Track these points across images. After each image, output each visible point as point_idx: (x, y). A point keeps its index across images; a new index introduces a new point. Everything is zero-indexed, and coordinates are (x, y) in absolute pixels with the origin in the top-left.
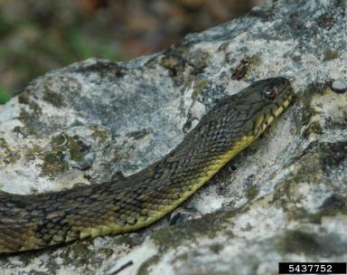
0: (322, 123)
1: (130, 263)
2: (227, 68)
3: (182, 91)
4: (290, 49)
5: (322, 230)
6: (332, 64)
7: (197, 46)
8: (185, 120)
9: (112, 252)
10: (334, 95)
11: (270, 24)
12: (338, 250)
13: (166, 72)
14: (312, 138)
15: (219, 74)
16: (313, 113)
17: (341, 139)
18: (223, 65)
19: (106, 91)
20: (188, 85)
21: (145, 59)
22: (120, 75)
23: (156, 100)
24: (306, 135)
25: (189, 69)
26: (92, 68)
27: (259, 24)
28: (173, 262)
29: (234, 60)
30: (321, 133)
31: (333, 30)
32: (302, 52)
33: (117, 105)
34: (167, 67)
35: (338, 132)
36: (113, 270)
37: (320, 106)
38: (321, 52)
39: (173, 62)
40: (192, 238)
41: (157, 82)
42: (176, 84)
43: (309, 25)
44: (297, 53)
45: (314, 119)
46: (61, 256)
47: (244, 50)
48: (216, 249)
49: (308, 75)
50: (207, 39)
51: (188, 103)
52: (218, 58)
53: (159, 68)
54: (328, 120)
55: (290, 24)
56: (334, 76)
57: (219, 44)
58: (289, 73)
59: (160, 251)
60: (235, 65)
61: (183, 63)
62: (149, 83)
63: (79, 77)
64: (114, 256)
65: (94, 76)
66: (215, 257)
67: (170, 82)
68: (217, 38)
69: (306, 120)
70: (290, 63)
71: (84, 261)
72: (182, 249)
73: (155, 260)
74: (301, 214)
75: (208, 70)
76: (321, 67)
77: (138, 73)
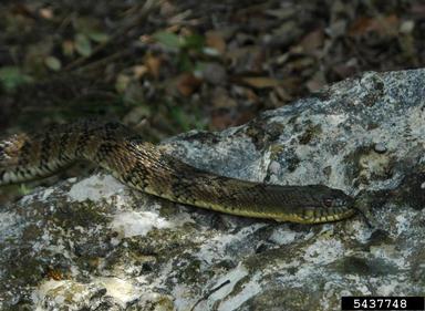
0: (368, 176)
1: (228, 282)
2: (295, 136)
3: (263, 153)
4: (343, 121)
5: (371, 256)
6: (374, 132)
7: (272, 120)
8: (265, 175)
9: (214, 273)
10: (376, 155)
11: (327, 103)
12: (383, 271)
13: (250, 140)
14: (361, 188)
15: (290, 141)
16: (361, 168)
17: (382, 188)
18: (292, 133)
19: (206, 154)
20: (267, 148)
21: (234, 130)
22: (216, 142)
23: (243, 160)
24: (356, 185)
25: (267, 136)
26: (195, 137)
27: (319, 103)
28: (260, 281)
29: (301, 130)
30: (368, 184)
31: (375, 107)
32: (352, 123)
33: (214, 164)
34: (250, 136)
35: (380, 183)
36: (215, 287)
37: (366, 163)
38: (366, 123)
39: (255, 132)
40: (274, 263)
41: (244, 147)
42: (258, 148)
43: (356, 103)
44: (348, 124)
45: (362, 173)
46: (176, 276)
47: (309, 122)
48: (293, 271)
49: (357, 140)
50: (279, 114)
51: (267, 162)
52: (288, 129)
53: (244, 136)
54: (373, 174)
55: (342, 103)
56: (376, 141)
57: (289, 118)
58: (342, 139)
59: (250, 272)
60: (301, 134)
61: (263, 133)
62: (238, 147)
63: (186, 144)
64: (215, 276)
65: (196, 142)
66: (291, 277)
67: (253, 146)
68: (287, 113)
69: (356, 174)
70: (343, 132)
71: (193, 280)
72: (267, 271)
73: (247, 279)
74: (355, 245)
75: (281, 137)
76: (366, 134)
77: (229, 140)
